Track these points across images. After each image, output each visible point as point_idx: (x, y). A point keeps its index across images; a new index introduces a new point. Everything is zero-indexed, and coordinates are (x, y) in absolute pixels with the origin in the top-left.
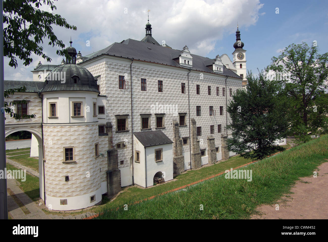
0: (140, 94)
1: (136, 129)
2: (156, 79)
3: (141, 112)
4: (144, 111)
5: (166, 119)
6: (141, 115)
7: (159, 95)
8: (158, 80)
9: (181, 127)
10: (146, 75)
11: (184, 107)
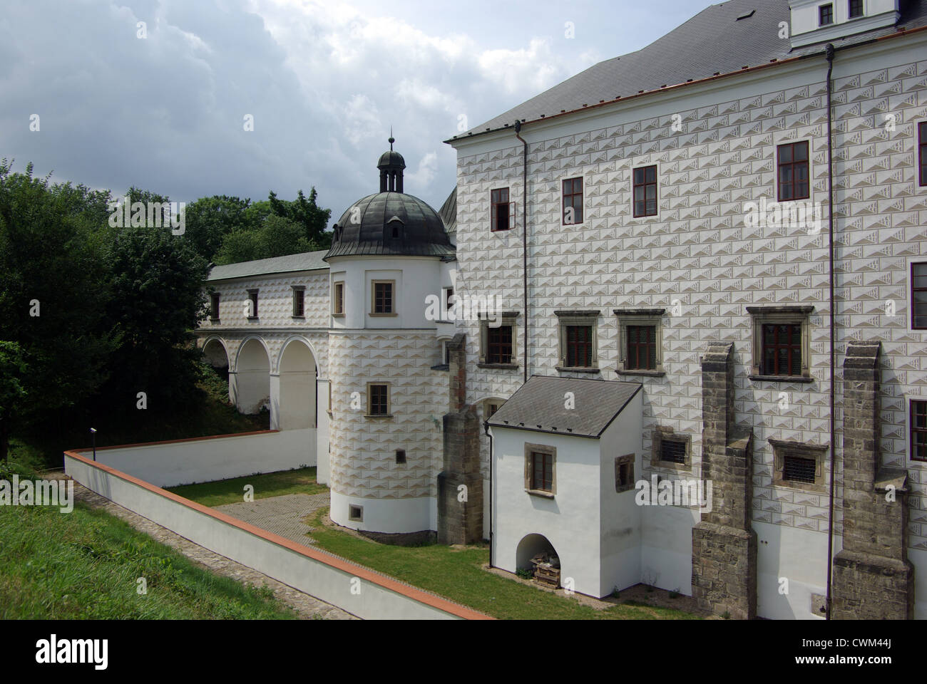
0: (557, 237)
1: (543, 365)
2: (624, 167)
3: (560, 305)
4: (572, 301)
5: (670, 337)
6: (558, 314)
7: (638, 229)
8: (634, 169)
9: (766, 384)
10: (583, 164)
11: (792, 274)
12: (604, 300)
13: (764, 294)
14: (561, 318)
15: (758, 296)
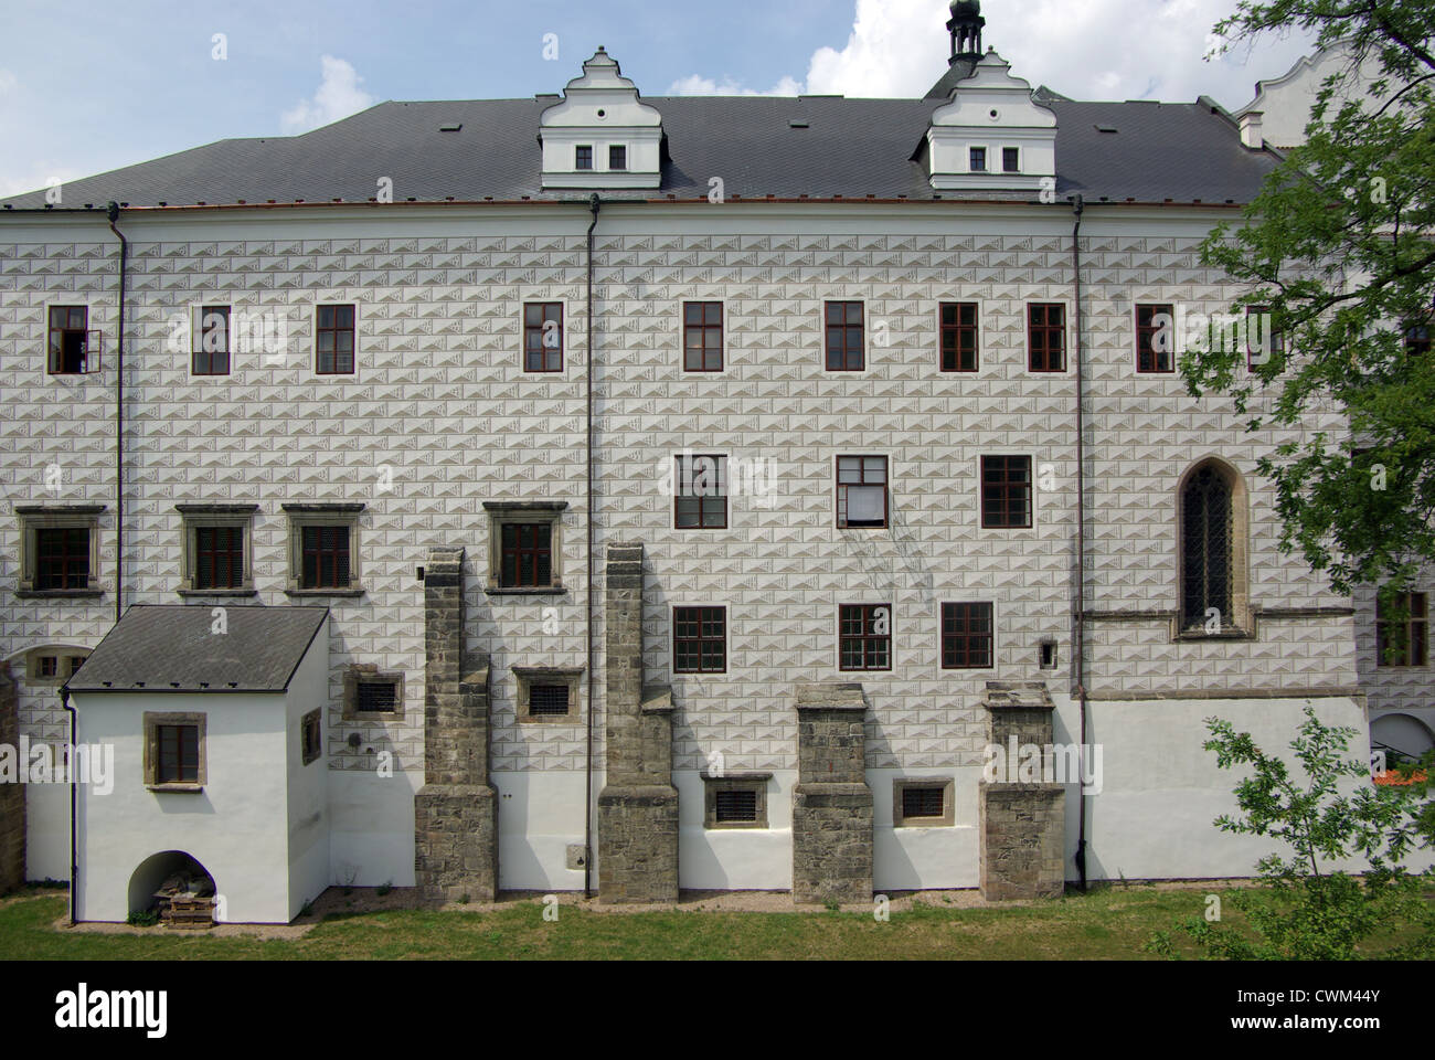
0: (180, 393)
1: (153, 588)
2: (302, 301)
3: (186, 495)
4: (207, 490)
5: (373, 543)
6: (182, 509)
7: (322, 391)
8: (319, 307)
9: (507, 599)
10: (231, 287)
11: (542, 463)
12: (265, 490)
13: (506, 486)
14: (187, 515)
15: (497, 488)
